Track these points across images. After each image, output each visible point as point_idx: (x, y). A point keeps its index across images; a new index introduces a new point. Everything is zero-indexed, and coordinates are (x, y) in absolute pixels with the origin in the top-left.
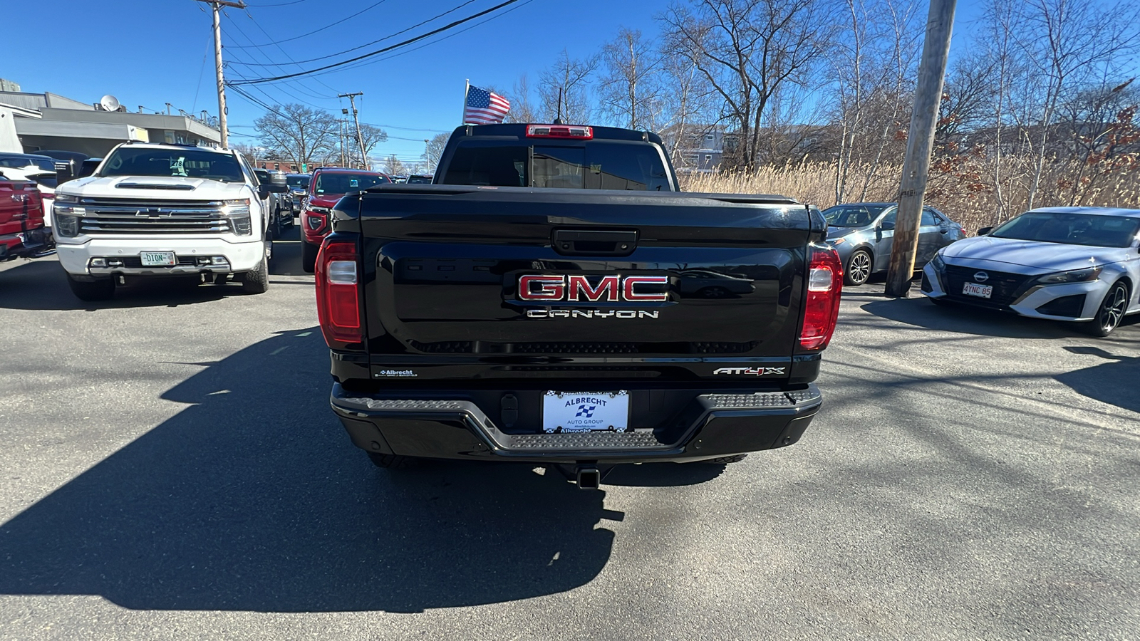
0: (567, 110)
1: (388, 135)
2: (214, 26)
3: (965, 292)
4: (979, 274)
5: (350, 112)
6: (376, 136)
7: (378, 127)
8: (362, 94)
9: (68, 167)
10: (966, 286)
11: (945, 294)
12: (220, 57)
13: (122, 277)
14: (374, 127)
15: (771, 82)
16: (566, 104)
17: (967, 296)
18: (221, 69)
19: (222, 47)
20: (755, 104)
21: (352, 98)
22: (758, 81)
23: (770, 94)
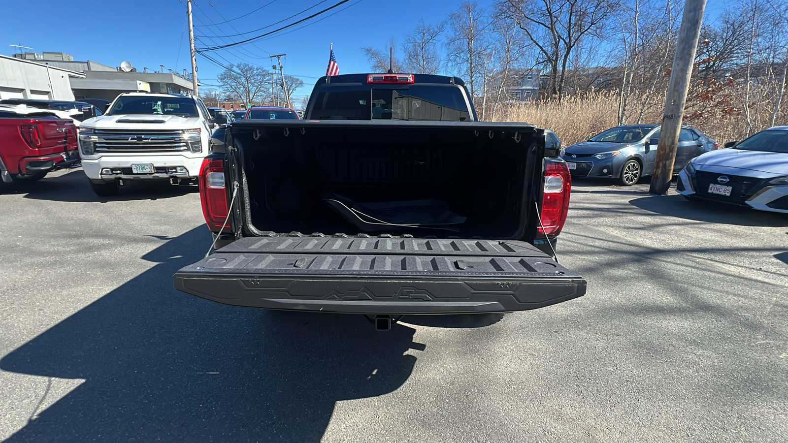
0: (424, 61)
1: (304, 82)
2: (188, 12)
3: (710, 191)
4: (721, 178)
5: (278, 67)
6: (296, 84)
7: (298, 78)
8: (285, 55)
9: (90, 109)
10: (711, 186)
11: (695, 192)
12: (192, 33)
13: (121, 181)
14: (295, 77)
15: (574, 36)
16: (423, 57)
17: (712, 194)
18: (193, 41)
19: (193, 26)
20: (562, 52)
21: (279, 58)
22: (565, 35)
23: (574, 45)
